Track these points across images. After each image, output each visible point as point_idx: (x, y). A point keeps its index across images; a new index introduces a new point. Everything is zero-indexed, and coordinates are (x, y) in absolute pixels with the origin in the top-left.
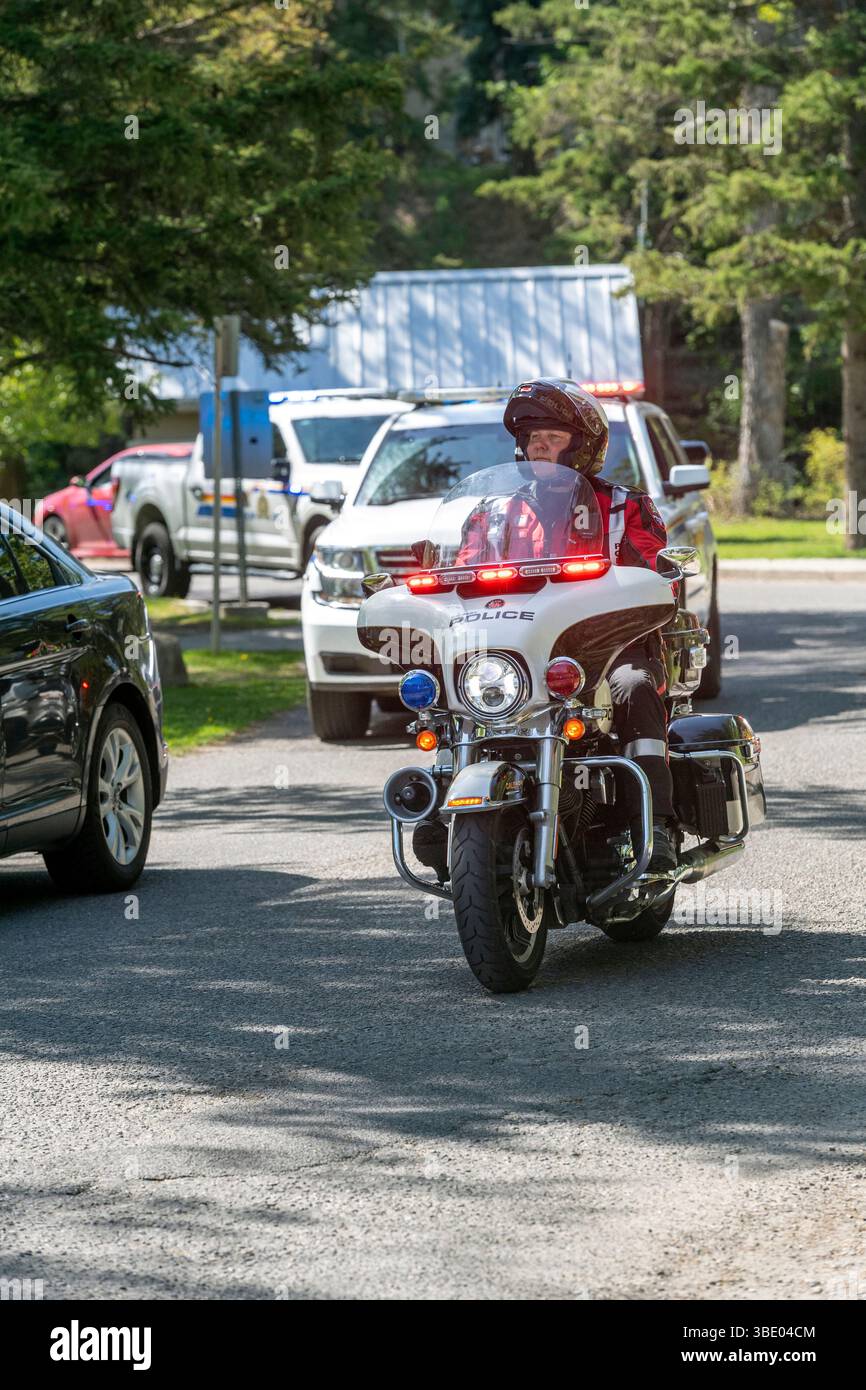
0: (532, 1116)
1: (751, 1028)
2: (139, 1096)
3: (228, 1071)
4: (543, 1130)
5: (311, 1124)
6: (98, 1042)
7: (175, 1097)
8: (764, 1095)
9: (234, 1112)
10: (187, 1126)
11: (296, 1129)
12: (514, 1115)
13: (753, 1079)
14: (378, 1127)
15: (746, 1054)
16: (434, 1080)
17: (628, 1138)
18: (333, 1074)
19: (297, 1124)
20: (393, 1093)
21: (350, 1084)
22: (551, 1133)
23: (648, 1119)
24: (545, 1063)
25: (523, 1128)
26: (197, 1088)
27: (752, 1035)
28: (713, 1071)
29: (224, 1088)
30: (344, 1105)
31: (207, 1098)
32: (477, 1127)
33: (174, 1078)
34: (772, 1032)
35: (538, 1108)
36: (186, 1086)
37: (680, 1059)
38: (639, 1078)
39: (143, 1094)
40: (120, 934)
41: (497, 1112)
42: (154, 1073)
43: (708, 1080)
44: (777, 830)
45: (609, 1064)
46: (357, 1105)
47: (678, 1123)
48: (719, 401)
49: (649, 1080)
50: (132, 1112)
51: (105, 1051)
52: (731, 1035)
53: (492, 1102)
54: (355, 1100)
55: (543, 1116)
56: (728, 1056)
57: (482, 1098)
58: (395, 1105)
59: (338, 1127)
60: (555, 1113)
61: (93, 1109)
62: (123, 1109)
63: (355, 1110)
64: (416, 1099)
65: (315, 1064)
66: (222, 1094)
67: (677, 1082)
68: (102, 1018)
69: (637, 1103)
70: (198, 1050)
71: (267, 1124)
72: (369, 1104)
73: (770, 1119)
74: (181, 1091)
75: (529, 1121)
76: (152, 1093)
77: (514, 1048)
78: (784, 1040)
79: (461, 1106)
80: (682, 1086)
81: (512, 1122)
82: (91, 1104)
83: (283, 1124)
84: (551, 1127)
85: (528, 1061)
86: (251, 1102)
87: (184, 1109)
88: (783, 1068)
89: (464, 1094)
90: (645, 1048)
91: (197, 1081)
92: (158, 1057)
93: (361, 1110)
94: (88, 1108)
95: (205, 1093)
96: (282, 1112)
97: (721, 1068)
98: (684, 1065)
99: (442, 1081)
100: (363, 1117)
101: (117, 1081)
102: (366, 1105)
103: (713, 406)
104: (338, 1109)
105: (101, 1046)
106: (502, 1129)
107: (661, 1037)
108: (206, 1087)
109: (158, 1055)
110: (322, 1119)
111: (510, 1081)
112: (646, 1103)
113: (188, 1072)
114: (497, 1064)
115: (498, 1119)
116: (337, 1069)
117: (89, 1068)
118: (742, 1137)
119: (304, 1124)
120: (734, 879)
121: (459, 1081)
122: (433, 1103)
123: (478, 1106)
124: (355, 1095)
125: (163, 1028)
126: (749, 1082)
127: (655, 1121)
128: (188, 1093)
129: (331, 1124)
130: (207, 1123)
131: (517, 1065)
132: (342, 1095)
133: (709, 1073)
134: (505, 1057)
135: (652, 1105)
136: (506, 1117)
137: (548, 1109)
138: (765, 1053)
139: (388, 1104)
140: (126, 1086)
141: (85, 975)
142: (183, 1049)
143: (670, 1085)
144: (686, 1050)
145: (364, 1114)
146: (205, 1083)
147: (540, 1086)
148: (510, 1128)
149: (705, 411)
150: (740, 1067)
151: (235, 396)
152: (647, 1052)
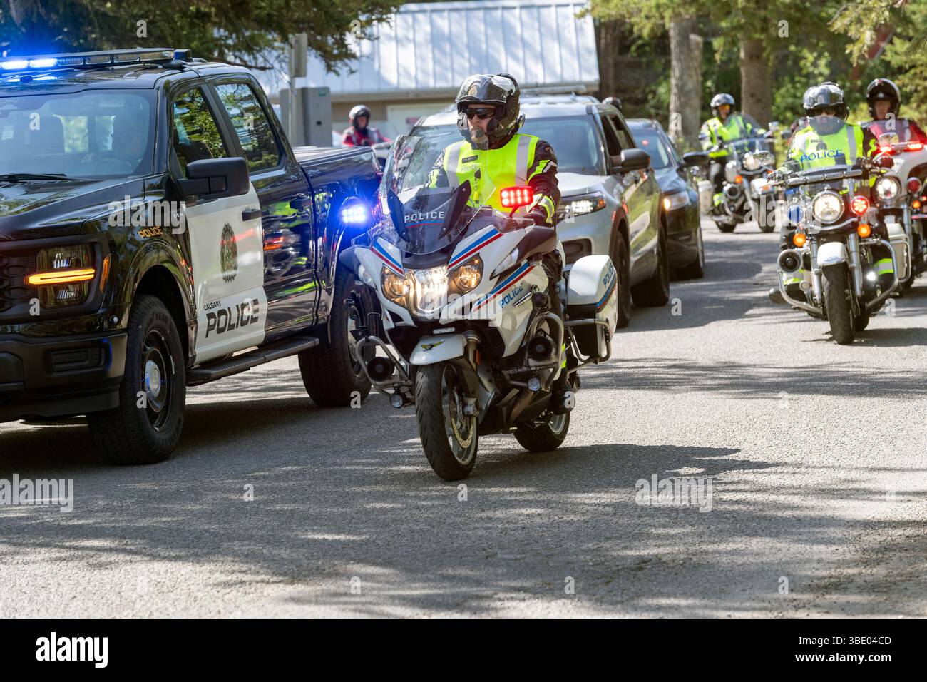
0: (514, 595)
1: (672, 532)
2: (232, 585)
3: (297, 566)
4: (522, 605)
5: (355, 603)
6: (204, 547)
7: (259, 585)
8: (680, 579)
9: (301, 595)
10: (267, 605)
11: (345, 606)
12: (501, 595)
13: (673, 567)
14: (404, 605)
15: (668, 550)
16: (444, 572)
17: (583, 610)
18: (372, 568)
19: (345, 603)
20: (415, 580)
21: (384, 575)
22: (528, 607)
23: (597, 596)
24: (524, 558)
25: (507, 604)
26: (275, 579)
27: (672, 537)
28: (645, 562)
29: (294, 578)
30: (379, 589)
31: (281, 585)
32: (474, 604)
33: (258, 572)
34: (687, 535)
35: (518, 590)
36: (266, 578)
37: (621, 554)
38: (591, 568)
39: (235, 584)
40: (221, 472)
41: (489, 593)
42: (244, 569)
43: (641, 569)
44: (693, 393)
45: (570, 558)
46: (389, 589)
47: (619, 599)
48: (654, 92)
49: (598, 569)
50: (227, 597)
51: (209, 553)
52: (658, 537)
53: (486, 586)
54: (387, 586)
55: (522, 595)
56: (655, 551)
57: (479, 583)
58: (416, 588)
59: (374, 604)
60: (531, 592)
61: (200, 595)
62: (220, 594)
63: (387, 593)
64: (432, 584)
65: (359, 561)
66: (292, 583)
67: (618, 570)
68: (207, 531)
69: (590, 585)
70: (275, 552)
71: (325, 603)
72: (398, 589)
73: (685, 595)
74: (263, 581)
75: (512, 599)
76: (242, 582)
77: (502, 548)
78: (695, 539)
79: (464, 589)
80: (622, 573)
81: (499, 599)
82: (198, 591)
83: (335, 603)
84: (528, 602)
85: (512, 557)
86: (313, 588)
87: (265, 594)
88: (694, 559)
89: (466, 580)
90: (596, 547)
91: (274, 574)
92: (248, 557)
93: (392, 593)
94: (196, 594)
95: (280, 582)
96: (336, 594)
97: (650, 560)
98: (624, 558)
99: (450, 572)
100: (393, 598)
101: (217, 575)
102: (395, 589)
103: (650, 96)
104: (375, 592)
105: (205, 551)
106: (493, 604)
107: (608, 539)
108: (281, 578)
109: (247, 556)
110: (363, 599)
111: (499, 571)
112: (597, 585)
113: (268, 567)
114: (489, 559)
115: (490, 598)
116: (374, 564)
117: (197, 565)
118: (665, 608)
119: (350, 603)
120: (661, 427)
121: (462, 571)
122: (443, 587)
123: (475, 589)
124: (388, 582)
125: (251, 537)
126: (670, 570)
127: (602, 597)
128: (268, 583)
129: (370, 603)
130: (281, 603)
131: (504, 560)
132: (379, 582)
133: (642, 563)
134: (496, 554)
135: (600, 586)
136: (496, 596)
137: (525, 590)
138: (682, 548)
139: (411, 588)
140: (223, 578)
141: (195, 500)
142: (265, 551)
143: (614, 572)
144: (625, 548)
145: (394, 596)
146: (281, 575)
147: (520, 575)
148: (498, 604)
149: (645, 100)
150: (664, 559)
151: (304, 91)
152: (597, 550)
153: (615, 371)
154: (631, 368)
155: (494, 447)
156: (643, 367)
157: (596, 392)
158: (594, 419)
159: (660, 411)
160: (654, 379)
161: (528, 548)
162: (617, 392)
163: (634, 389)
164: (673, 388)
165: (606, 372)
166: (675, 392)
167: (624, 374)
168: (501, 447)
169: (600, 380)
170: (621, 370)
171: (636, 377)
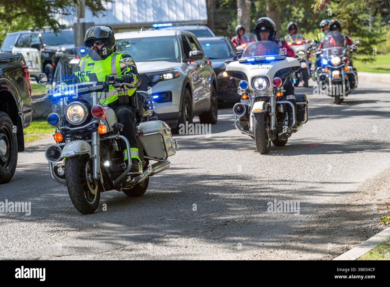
0: (173, 236)
1: (239, 209)
2: (54, 232)
3: (81, 224)
4: (176, 240)
5: (106, 239)
6: (42, 216)
7: (65, 232)
8: (243, 229)
9: (83, 236)
10: (69, 240)
11: (102, 241)
12: (168, 236)
13: (240, 224)
14: (127, 240)
15: (237, 216)
16: (143, 226)
17: (202, 242)
18: (113, 224)
19: (102, 239)
20: (131, 230)
21: (118, 227)
22: (179, 241)
23: (208, 236)
24: (177, 220)
25: (170, 240)
26: (72, 229)
27: (239, 211)
28: (228, 222)
29: (80, 229)
30: (116, 233)
31: (75, 232)
32: (156, 240)
33: (65, 226)
34: (245, 210)
35: (175, 234)
36: (69, 229)
37: (217, 218)
38: (205, 224)
39: (56, 231)
40: (50, 184)
41: (162, 235)
42: (59, 225)
43: (226, 225)
44: (247, 151)
45: (196, 220)
46: (120, 233)
47: (217, 237)
48: (230, 25)
49: (208, 225)
50: (52, 236)
51: (44, 219)
52: (233, 211)
53: (161, 232)
54: (120, 232)
55: (176, 236)
56: (231, 217)
57: (158, 231)
58: (132, 233)
59: (114, 240)
60: (180, 235)
61: (41, 236)
62: (50, 236)
63: (119, 235)
64: (138, 231)
65: (108, 222)
66: (80, 231)
67: (217, 225)
68: (43, 209)
69: (205, 231)
70: (73, 218)
71: (93, 239)
72: (124, 233)
73: (244, 236)
74: (67, 230)
75: (172, 237)
76: (59, 231)
77: (168, 216)
78: (249, 212)
79: (152, 233)
80: (218, 226)
81: (167, 238)
82: (40, 234)
83: (98, 239)
84: (179, 239)
85: (172, 220)
86: (88, 233)
87: (68, 235)
88: (248, 221)
89: (152, 230)
90: (207, 215)
91: (72, 227)
92: (61, 220)
93: (121, 235)
94: (39, 236)
95: (74, 230)
96: (98, 236)
97: (230, 221)
98: (219, 220)
99: (146, 226)
100: (122, 237)
101: (48, 227)
102: (123, 233)
103: (229, 26)
104: (114, 235)
105: (43, 217)
106: (164, 240)
107: (212, 212)
108: (75, 229)
109: (60, 219)
110: (110, 238)
111: (167, 226)
112: (207, 231)
113: (69, 224)
114: (163, 221)
115: (163, 237)
116: (114, 223)
117: (40, 224)
118: (236, 241)
119: (104, 239)
120: (234, 165)
121: (151, 226)
122: (143, 232)
123: (156, 233)
124: (120, 231)
125: (62, 212)
126: (238, 225)
127: (210, 237)
128: (69, 231)
129: (112, 239)
130: (75, 239)
131: (168, 221)
132: (116, 230)
133: (226, 222)
134: (165, 219)
135: (209, 232)
136: (165, 236)
137: (178, 234)
138: (243, 216)
139: (130, 233)
140: (51, 229)
141: (38, 196)
142: (68, 218)
143: (214, 226)
144: (219, 216)
145: (122, 236)
146: (75, 227)
147: (175, 228)
148: (166, 240)
149: (227, 28)
150: (236, 221)
151: (84, 24)
152: (207, 217)
153: (214, 142)
154: (221, 140)
155: (164, 174)
156: (226, 140)
157: (207, 150)
158: (206, 162)
159: (234, 159)
160: (231, 145)
161: (179, 216)
162: (215, 150)
163: (223, 149)
164: (239, 149)
165: (211, 142)
166: (240, 150)
167: (219, 143)
168: (167, 174)
169: (208, 145)
170: (217, 141)
171: (223, 144)
